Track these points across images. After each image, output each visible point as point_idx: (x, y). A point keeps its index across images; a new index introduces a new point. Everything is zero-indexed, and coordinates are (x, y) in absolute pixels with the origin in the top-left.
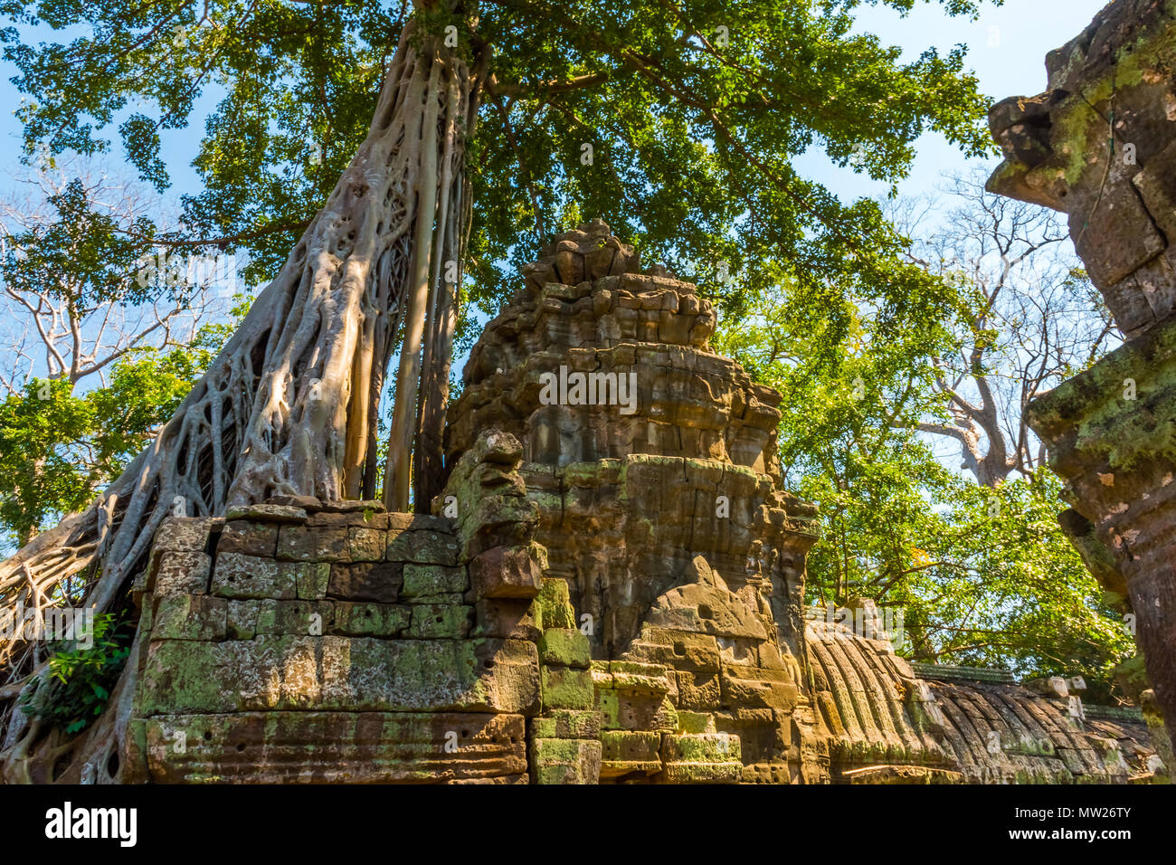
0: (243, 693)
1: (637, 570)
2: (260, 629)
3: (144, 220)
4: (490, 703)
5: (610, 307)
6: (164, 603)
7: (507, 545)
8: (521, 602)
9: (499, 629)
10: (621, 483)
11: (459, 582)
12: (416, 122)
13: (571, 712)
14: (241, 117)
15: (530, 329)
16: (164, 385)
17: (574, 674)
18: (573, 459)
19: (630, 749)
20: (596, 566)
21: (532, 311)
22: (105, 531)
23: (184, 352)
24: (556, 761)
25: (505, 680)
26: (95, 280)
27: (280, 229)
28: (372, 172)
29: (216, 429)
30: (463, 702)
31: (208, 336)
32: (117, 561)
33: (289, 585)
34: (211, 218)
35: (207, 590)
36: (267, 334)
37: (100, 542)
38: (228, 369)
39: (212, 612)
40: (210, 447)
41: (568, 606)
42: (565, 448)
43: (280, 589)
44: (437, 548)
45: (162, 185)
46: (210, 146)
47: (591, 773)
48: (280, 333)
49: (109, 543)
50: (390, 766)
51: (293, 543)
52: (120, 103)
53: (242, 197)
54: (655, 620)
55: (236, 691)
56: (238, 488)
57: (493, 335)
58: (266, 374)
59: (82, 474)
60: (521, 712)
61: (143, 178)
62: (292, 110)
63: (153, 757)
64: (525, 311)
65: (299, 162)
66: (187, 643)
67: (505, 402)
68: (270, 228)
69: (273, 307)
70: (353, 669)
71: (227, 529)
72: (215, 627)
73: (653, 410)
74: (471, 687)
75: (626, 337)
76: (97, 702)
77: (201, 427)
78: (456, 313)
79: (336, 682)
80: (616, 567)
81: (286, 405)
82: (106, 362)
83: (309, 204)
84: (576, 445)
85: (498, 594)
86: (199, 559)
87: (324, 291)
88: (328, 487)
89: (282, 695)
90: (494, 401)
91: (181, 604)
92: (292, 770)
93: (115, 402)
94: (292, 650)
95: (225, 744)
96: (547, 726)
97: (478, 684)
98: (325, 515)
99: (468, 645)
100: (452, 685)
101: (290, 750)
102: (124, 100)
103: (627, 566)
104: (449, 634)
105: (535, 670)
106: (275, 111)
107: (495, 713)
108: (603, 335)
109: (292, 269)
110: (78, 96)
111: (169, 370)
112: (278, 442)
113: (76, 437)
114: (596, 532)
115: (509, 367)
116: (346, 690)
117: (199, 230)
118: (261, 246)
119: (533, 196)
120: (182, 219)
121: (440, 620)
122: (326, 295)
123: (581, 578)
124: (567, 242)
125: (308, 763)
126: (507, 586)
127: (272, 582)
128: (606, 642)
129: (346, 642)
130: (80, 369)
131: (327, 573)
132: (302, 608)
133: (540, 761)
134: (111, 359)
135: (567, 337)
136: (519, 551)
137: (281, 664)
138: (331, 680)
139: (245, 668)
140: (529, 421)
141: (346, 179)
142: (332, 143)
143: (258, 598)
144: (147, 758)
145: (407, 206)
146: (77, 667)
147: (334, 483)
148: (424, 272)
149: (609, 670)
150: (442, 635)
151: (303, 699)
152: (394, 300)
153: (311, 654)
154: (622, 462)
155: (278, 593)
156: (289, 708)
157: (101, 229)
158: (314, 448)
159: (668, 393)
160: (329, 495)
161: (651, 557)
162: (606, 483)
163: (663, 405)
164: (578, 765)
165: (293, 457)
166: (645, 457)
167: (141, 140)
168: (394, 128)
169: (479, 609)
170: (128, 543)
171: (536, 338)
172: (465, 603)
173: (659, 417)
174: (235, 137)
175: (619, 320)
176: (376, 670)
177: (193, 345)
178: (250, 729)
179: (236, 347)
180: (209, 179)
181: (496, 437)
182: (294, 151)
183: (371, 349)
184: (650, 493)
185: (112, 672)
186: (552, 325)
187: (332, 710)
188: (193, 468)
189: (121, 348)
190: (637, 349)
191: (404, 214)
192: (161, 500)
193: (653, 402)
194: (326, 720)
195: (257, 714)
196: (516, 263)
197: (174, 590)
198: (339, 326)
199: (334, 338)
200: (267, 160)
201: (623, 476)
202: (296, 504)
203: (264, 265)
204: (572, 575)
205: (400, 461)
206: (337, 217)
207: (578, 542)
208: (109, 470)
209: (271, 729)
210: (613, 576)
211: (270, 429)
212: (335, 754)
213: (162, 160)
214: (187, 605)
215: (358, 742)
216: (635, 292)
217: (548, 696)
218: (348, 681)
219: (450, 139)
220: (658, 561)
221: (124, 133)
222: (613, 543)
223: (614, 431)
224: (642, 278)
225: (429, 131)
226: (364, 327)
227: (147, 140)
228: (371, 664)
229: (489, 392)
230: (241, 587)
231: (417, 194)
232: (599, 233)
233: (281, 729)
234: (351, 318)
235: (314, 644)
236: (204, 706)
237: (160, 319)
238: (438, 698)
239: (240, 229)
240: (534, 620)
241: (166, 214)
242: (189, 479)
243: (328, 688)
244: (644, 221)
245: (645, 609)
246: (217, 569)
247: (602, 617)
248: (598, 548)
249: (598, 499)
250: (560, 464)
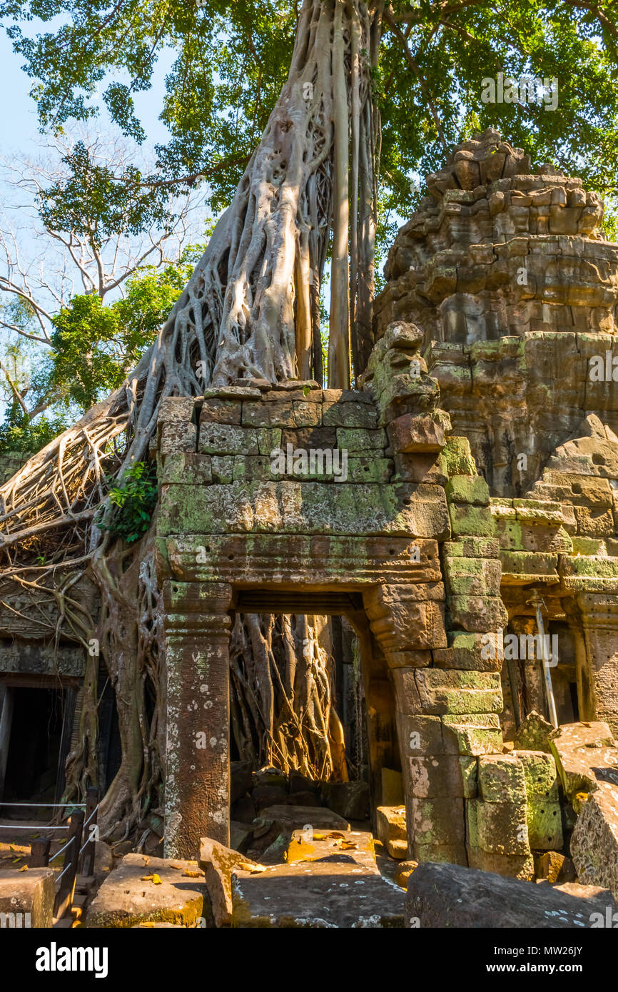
0: (228, 521)
1: (537, 426)
2: (235, 477)
3: (131, 169)
4: (409, 530)
5: (504, 207)
6: (168, 459)
7: (414, 413)
8: (429, 456)
9: (413, 475)
10: (520, 356)
11: (380, 441)
12: (326, 60)
13: (475, 538)
14: (191, 73)
15: (436, 231)
16: (164, 294)
17: (477, 510)
18: (479, 337)
19: (532, 565)
20: (503, 424)
21: (437, 215)
22: (132, 405)
23: (175, 268)
24: (465, 573)
25: (420, 514)
26: (104, 218)
27: (232, 164)
28: (294, 109)
29: (199, 328)
30: (389, 528)
31: (191, 253)
32: (143, 426)
33: (253, 445)
34: (179, 161)
35: (196, 451)
36: (228, 250)
37: (130, 413)
38: (202, 281)
39: (201, 465)
40: (196, 341)
41: (470, 458)
42: (471, 329)
43: (247, 448)
44: (361, 416)
45: (140, 139)
46: (171, 101)
47: (493, 583)
48: (237, 250)
49: (137, 414)
50: (338, 573)
51: (253, 414)
52: (100, 76)
53: (200, 141)
54: (555, 466)
55: (223, 519)
56: (219, 371)
57: (405, 238)
58: (230, 283)
59: (118, 363)
60: (434, 537)
61: (126, 135)
62: (230, 61)
63: (173, 562)
64: (430, 216)
65: (240, 106)
66: (186, 486)
67: (419, 293)
68: (223, 165)
69: (230, 230)
70: (305, 505)
71: (205, 405)
72: (203, 475)
73: (546, 293)
74: (394, 518)
75: (519, 232)
76: (143, 522)
77: (189, 326)
78: (375, 221)
79: (293, 514)
80: (520, 424)
81: (247, 306)
82: (122, 279)
83: (252, 140)
84: (481, 326)
85: (410, 450)
86: (188, 427)
87: (266, 214)
88: (285, 368)
89: (255, 523)
90: (410, 293)
91: (179, 460)
92: (268, 574)
93: (132, 309)
94: (260, 491)
95: (220, 555)
96: (456, 548)
97: (399, 517)
98: (276, 393)
99: (390, 488)
100: (379, 517)
101: (265, 560)
102: (103, 72)
103: (529, 423)
104: (375, 480)
105: (444, 507)
106: (216, 65)
107: (414, 538)
108: (499, 230)
109: (240, 198)
110: (70, 75)
111: (166, 282)
112: (244, 336)
113: (110, 336)
114: (501, 396)
115: (421, 264)
116: (300, 520)
117: (171, 171)
118: (219, 179)
119: (435, 111)
120: (158, 165)
121: (367, 469)
122: (268, 217)
123: (491, 434)
124: (463, 152)
125: (278, 569)
126: (416, 443)
127: (240, 443)
128: (514, 483)
129: (298, 485)
130: (105, 286)
131: (279, 436)
132: (264, 461)
133: (452, 573)
134: (125, 276)
135: (468, 236)
136: (424, 417)
137: (252, 501)
138: (289, 513)
139: (227, 504)
140: (440, 308)
141: (275, 117)
142: (263, 86)
143: (232, 455)
144: (170, 563)
145: (325, 133)
146: (128, 499)
147: (289, 365)
148: (345, 190)
149: (512, 506)
150: (370, 480)
151: (270, 525)
152: (323, 215)
153: (273, 493)
154: (520, 339)
155: (246, 451)
156: (261, 531)
157: (102, 177)
158: (271, 339)
159: (559, 277)
160: (286, 374)
161: (549, 415)
162: (507, 356)
163: (555, 289)
164: (482, 577)
165: (256, 347)
166: (540, 334)
167: (119, 103)
168: (309, 68)
169: (396, 461)
170: (149, 413)
171: (442, 238)
172: (385, 457)
173: (553, 299)
174: (188, 91)
175: (512, 217)
176: (322, 506)
177: (181, 262)
178: (236, 546)
179: (206, 264)
180: (174, 128)
181: (400, 327)
182: (233, 96)
183: (308, 257)
184: (546, 363)
185: (151, 502)
186: (454, 226)
187: (292, 534)
188: (186, 358)
189: (131, 267)
190: (530, 241)
191: (323, 142)
192: (167, 382)
193: (546, 286)
194: (288, 540)
195: (239, 535)
196: (424, 173)
197: (173, 449)
198: (280, 241)
199: (277, 251)
200: (215, 107)
201: (522, 350)
202: (253, 385)
203: (224, 194)
204: (484, 431)
205: (339, 345)
206: (270, 151)
207: (486, 405)
208: (135, 359)
209: (250, 545)
210: (517, 431)
211: (237, 326)
212: (296, 564)
213: (137, 118)
214: (183, 460)
215: (312, 555)
216: (526, 191)
217: (456, 525)
218: (301, 513)
219: (356, 71)
220: (556, 419)
221: (107, 100)
222: (516, 405)
223: (513, 313)
224: (532, 177)
225: (337, 67)
226: (300, 240)
227: (124, 103)
228: (318, 502)
229: (405, 286)
230: (219, 447)
231: (333, 123)
232: (491, 141)
233: (257, 546)
234: (289, 234)
235: (275, 487)
236: (203, 529)
237: (155, 242)
238: (369, 526)
239: (201, 167)
240: (441, 470)
241: (146, 161)
242: (185, 366)
243: (287, 518)
244: (536, 123)
245: (545, 457)
246: (201, 434)
247: (510, 464)
248: (504, 409)
249: (501, 368)
250: (468, 343)
